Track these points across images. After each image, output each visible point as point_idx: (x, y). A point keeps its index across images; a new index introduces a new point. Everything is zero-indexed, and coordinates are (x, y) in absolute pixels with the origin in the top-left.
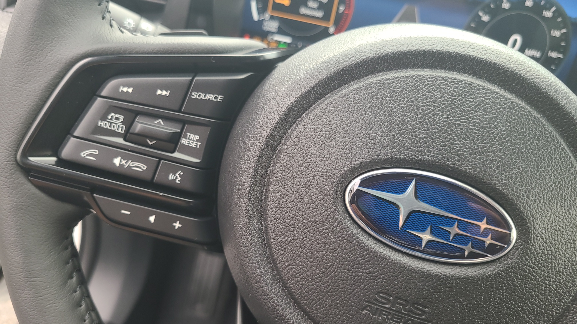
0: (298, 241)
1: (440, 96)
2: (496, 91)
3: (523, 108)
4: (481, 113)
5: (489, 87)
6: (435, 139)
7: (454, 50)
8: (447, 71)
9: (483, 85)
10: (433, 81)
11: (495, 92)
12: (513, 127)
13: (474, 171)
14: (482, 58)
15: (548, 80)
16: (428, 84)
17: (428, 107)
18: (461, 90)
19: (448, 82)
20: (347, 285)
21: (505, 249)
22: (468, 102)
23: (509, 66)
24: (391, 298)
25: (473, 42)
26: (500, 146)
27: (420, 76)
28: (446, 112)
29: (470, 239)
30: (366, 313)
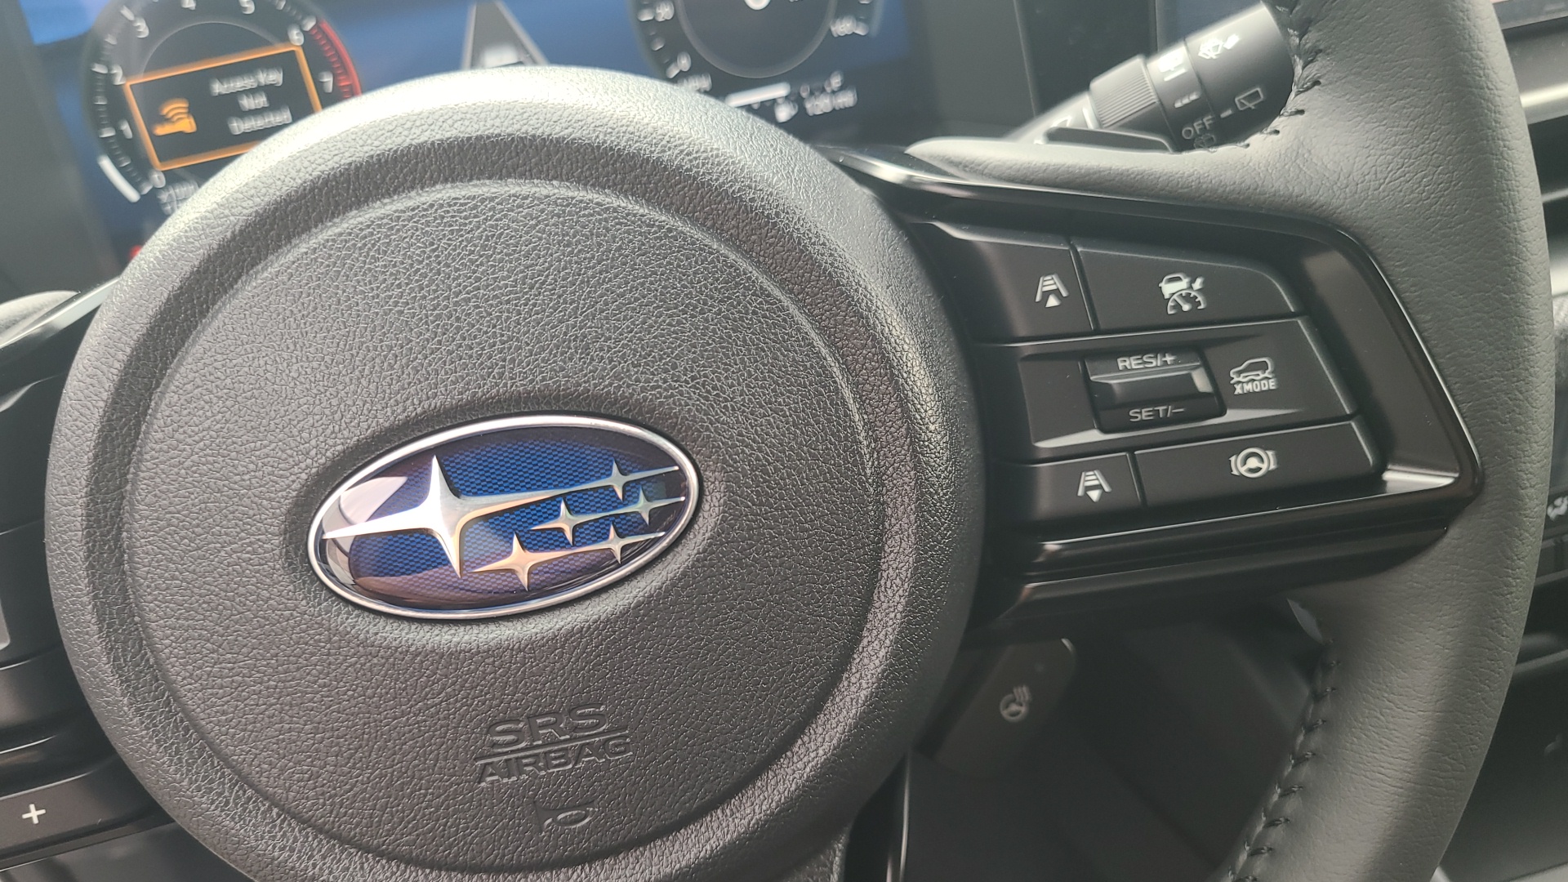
0: (270, 712)
1: (400, 258)
2: (512, 192)
3: (581, 201)
4: (499, 254)
5: (494, 190)
6: (432, 353)
7: (383, 147)
8: (396, 197)
9: (480, 192)
10: (372, 234)
11: (509, 196)
12: (580, 251)
13: (542, 381)
14: (448, 139)
15: (606, 120)
16: (365, 245)
17: (388, 293)
18: (439, 224)
19: (403, 221)
20: (421, 748)
21: (684, 505)
22: (465, 243)
23: (510, 129)
24: (521, 726)
25: (417, 111)
26: (571, 304)
27: (341, 234)
28: (427, 286)
29: (607, 522)
30: (492, 782)
